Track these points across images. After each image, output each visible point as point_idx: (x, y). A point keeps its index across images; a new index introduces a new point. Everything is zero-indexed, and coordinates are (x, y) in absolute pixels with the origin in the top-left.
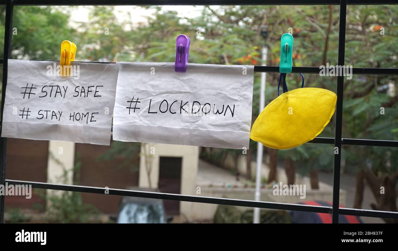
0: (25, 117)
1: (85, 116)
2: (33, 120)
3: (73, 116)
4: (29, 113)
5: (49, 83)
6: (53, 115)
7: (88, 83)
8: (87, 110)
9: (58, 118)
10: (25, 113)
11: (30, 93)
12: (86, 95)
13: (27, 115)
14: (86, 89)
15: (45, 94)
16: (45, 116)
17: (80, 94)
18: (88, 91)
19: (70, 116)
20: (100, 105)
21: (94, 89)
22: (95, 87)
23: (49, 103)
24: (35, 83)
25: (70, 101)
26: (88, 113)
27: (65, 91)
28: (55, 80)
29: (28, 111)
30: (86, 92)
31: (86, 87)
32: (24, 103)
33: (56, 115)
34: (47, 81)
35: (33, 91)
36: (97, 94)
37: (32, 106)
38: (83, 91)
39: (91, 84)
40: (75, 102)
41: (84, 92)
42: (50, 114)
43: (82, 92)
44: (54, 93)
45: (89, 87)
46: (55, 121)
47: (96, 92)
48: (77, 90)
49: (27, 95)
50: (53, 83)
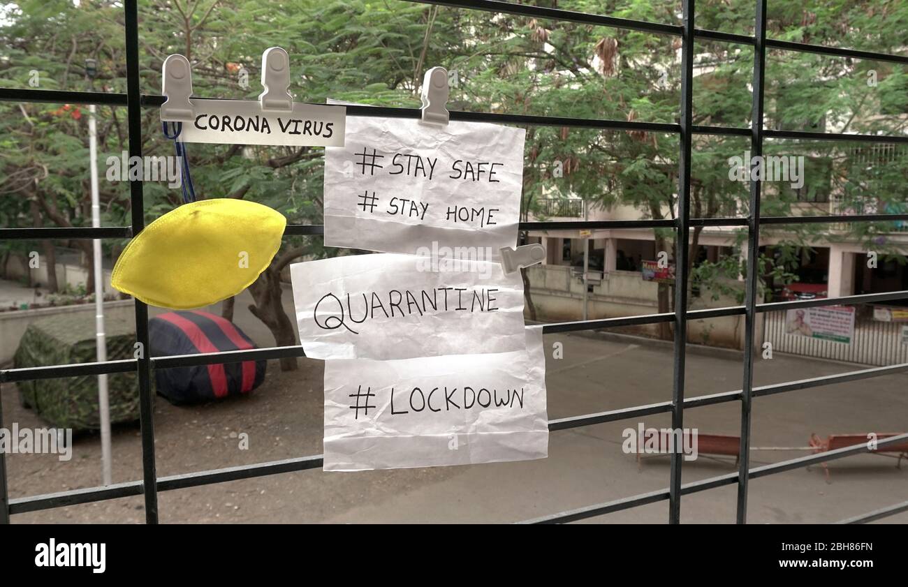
0: (368, 208)
1: (478, 214)
2: (381, 214)
3: (455, 212)
4: (376, 202)
5: (403, 150)
6: (412, 209)
7: (477, 157)
8: (480, 203)
9: (420, 215)
10: (369, 201)
11: (373, 165)
12: (476, 177)
13: (372, 205)
14: (475, 166)
15: (399, 168)
16: (400, 210)
17: (463, 174)
18: (479, 171)
19: (448, 213)
20: (499, 197)
21: (487, 168)
22: (490, 165)
23: (407, 187)
24: (378, 147)
25: (443, 185)
26: (483, 209)
27: (432, 167)
28: (413, 146)
29: (374, 198)
30: (476, 171)
31: (475, 163)
32: (366, 183)
33: (416, 209)
34: (400, 145)
35: (378, 162)
36: (494, 177)
37: (380, 188)
38: (469, 169)
39: (483, 158)
40: (456, 188)
41: (472, 171)
42: (408, 206)
43: (467, 171)
44: (413, 168)
45: (479, 164)
46: (415, 220)
47: (491, 173)
48: (457, 166)
49: (369, 169)
50: (410, 151)
